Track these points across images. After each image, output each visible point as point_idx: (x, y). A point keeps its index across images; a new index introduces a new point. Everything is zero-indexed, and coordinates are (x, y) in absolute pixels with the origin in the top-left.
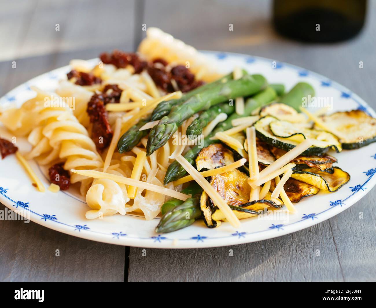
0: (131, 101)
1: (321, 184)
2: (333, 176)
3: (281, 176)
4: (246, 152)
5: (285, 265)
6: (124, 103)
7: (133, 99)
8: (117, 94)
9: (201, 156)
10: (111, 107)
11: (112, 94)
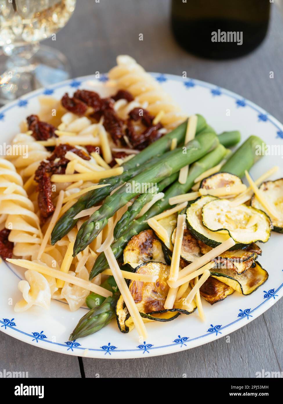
0: (76, 172)
1: (236, 287)
2: (254, 270)
3: (200, 277)
4: (172, 244)
5: (222, 345)
6: (69, 174)
7: (78, 170)
8: (64, 163)
9: (130, 245)
10: (56, 178)
11: (59, 162)
